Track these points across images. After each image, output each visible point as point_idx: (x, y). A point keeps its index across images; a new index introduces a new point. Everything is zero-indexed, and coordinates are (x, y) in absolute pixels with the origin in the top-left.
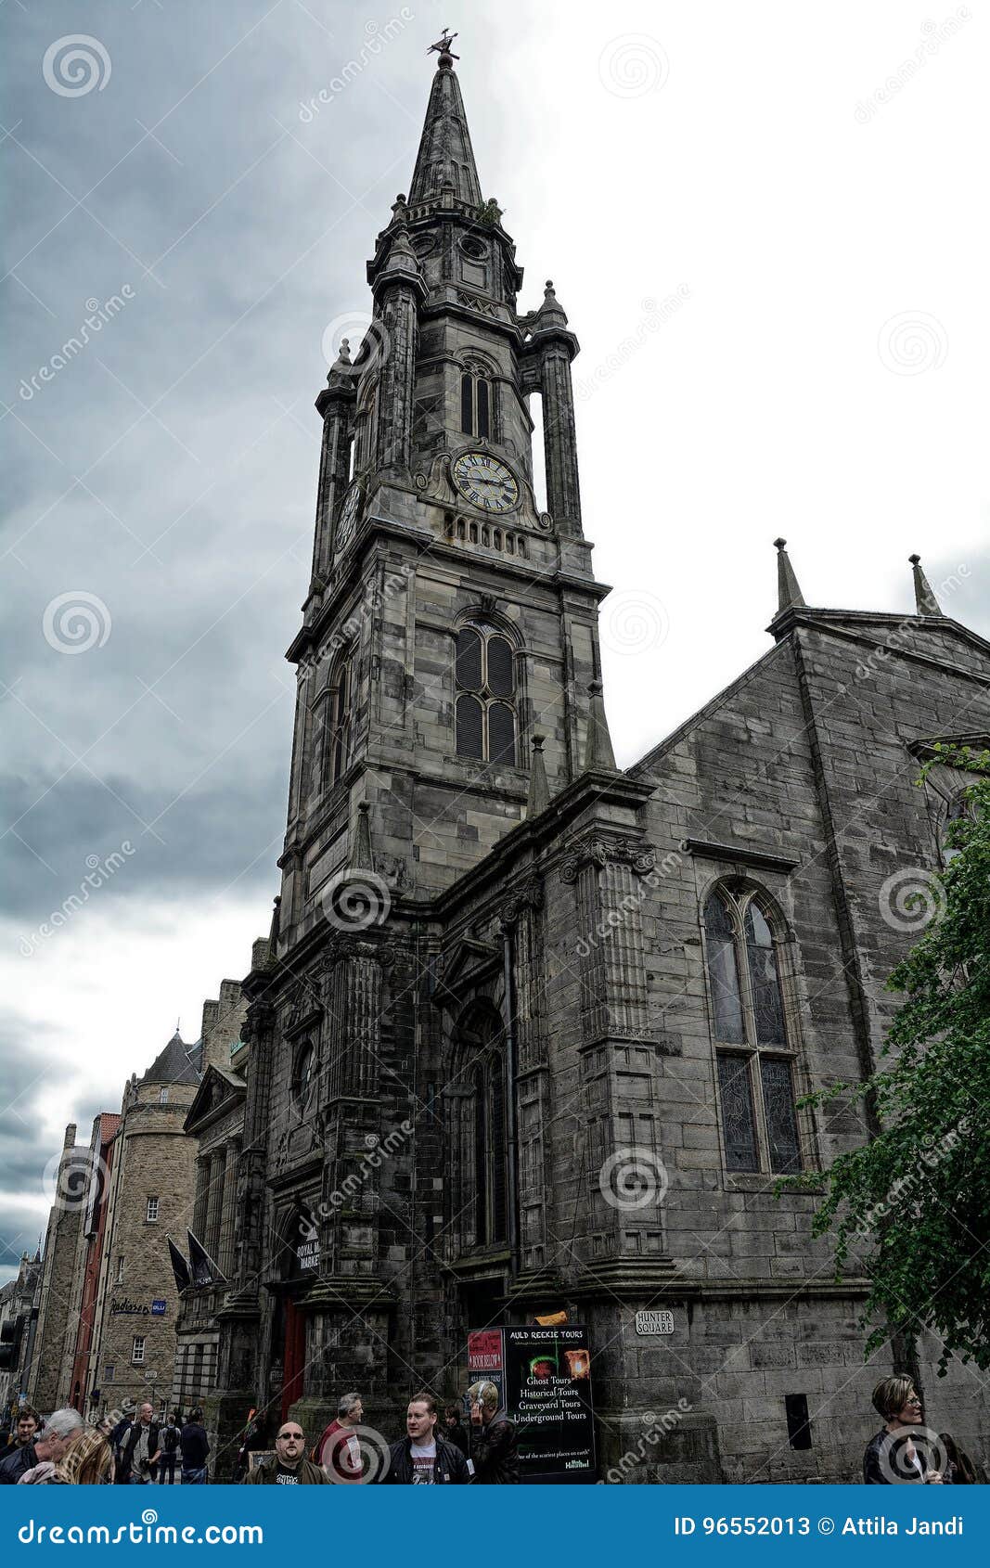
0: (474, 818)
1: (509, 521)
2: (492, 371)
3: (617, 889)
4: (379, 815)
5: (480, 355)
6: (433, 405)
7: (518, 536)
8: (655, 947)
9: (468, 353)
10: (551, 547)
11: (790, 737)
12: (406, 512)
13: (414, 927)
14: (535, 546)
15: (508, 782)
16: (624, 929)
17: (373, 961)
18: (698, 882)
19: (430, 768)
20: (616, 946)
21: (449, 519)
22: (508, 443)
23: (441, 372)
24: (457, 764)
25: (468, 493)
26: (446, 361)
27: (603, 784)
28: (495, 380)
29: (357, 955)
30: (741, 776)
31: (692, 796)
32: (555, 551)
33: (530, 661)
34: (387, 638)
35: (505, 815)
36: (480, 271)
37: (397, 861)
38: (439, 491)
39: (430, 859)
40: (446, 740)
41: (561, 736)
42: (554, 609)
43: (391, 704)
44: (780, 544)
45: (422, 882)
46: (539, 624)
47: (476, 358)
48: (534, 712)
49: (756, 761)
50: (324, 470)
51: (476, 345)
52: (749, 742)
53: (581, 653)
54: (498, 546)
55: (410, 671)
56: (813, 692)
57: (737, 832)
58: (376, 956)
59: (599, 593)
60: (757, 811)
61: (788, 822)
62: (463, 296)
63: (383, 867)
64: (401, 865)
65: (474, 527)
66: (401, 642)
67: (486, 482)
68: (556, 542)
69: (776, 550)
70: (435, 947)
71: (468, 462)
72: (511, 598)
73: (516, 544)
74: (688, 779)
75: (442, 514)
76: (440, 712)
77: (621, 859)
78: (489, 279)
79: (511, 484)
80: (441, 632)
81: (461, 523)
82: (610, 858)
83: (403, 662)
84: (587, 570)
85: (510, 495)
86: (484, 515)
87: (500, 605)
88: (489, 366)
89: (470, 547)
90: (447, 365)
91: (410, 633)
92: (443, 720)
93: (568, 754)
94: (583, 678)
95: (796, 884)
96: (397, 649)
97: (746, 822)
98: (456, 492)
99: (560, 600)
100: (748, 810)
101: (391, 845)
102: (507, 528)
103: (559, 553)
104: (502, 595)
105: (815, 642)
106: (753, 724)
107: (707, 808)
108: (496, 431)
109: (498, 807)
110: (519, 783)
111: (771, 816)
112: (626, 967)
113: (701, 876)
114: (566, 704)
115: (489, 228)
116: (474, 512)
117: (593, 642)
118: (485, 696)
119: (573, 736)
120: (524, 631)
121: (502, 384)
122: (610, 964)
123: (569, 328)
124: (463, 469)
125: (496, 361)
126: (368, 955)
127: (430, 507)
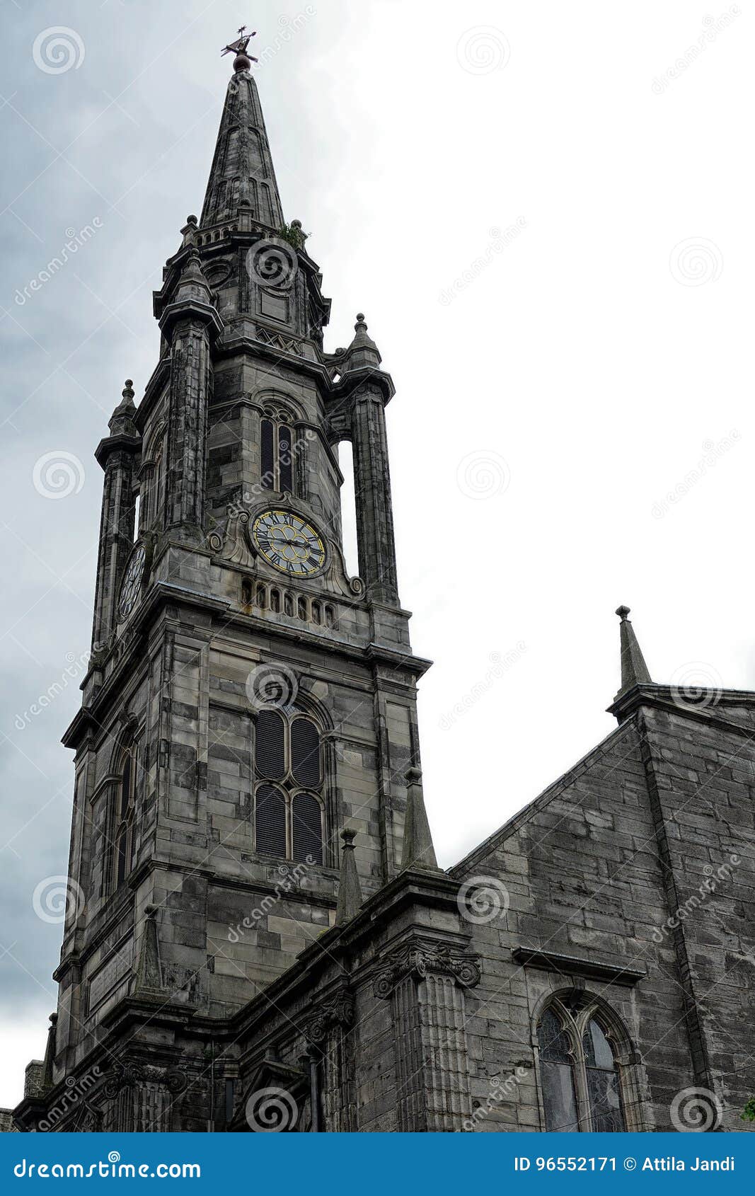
0: (276, 924)
1: (316, 588)
2: (296, 417)
3: (439, 1004)
4: (168, 920)
5: (282, 399)
6: (227, 456)
7: (325, 603)
8: (482, 1071)
9: (267, 396)
10: (363, 616)
11: (634, 830)
12: (198, 578)
13: (208, 1048)
14: (345, 614)
15: (314, 883)
16: (446, 1049)
17: (162, 1086)
18: (531, 996)
19: (227, 867)
20: (438, 1069)
21: (247, 585)
22: (314, 499)
23: (237, 417)
24: (257, 863)
25: (269, 555)
26: (243, 405)
27: (421, 885)
28: (300, 427)
29: (144, 1079)
30: (580, 876)
31: (524, 898)
32: (367, 622)
33: (339, 746)
34: (177, 721)
35: (312, 921)
36: (283, 302)
37: (189, 974)
38: (236, 553)
39: (226, 971)
40: (243, 834)
41: (375, 831)
42: (366, 687)
43: (181, 795)
44: (623, 612)
45: (218, 997)
46: (348, 703)
47: (277, 403)
48: (345, 804)
49: (596, 859)
50: (105, 527)
51: (276, 387)
52: (587, 837)
53: (398, 736)
54: (303, 616)
55: (203, 757)
56: (661, 780)
57: (575, 940)
58: (166, 1080)
59: (418, 668)
60: (598, 917)
61: (633, 928)
62: (263, 331)
63: (173, 980)
64: (193, 978)
65: (275, 593)
66: (193, 725)
67: (289, 543)
68: (369, 610)
69: (619, 619)
70: (232, 1071)
71: (268, 520)
72: (318, 674)
73: (324, 613)
74: (519, 879)
75: (240, 578)
76: (237, 804)
77: (441, 970)
78: (292, 312)
79: (318, 545)
80: (238, 713)
81: (261, 589)
82: (430, 969)
83: (195, 747)
84: (405, 642)
85: (316, 557)
86: (286, 580)
87: (305, 682)
88: (292, 411)
89: (271, 616)
90: (245, 409)
91: (203, 714)
92: (241, 812)
93: (382, 851)
94: (401, 765)
95: (641, 998)
96: (189, 732)
97: (585, 928)
98: (255, 554)
99: (374, 676)
100: (587, 914)
101: (183, 955)
102: (313, 594)
103: (372, 623)
104: (308, 671)
105: (663, 724)
106: (593, 817)
107: (540, 912)
108: (300, 485)
109: (304, 911)
110: (326, 883)
111: (613, 922)
112: (448, 1092)
113: (533, 990)
114: (381, 795)
116: (274, 576)
117: (411, 724)
118: (288, 786)
119: (388, 830)
120: (332, 712)
122: (431, 1089)
123: (384, 367)
124: (263, 528)
125: (300, 405)
126: (155, 1079)
127: (225, 571)
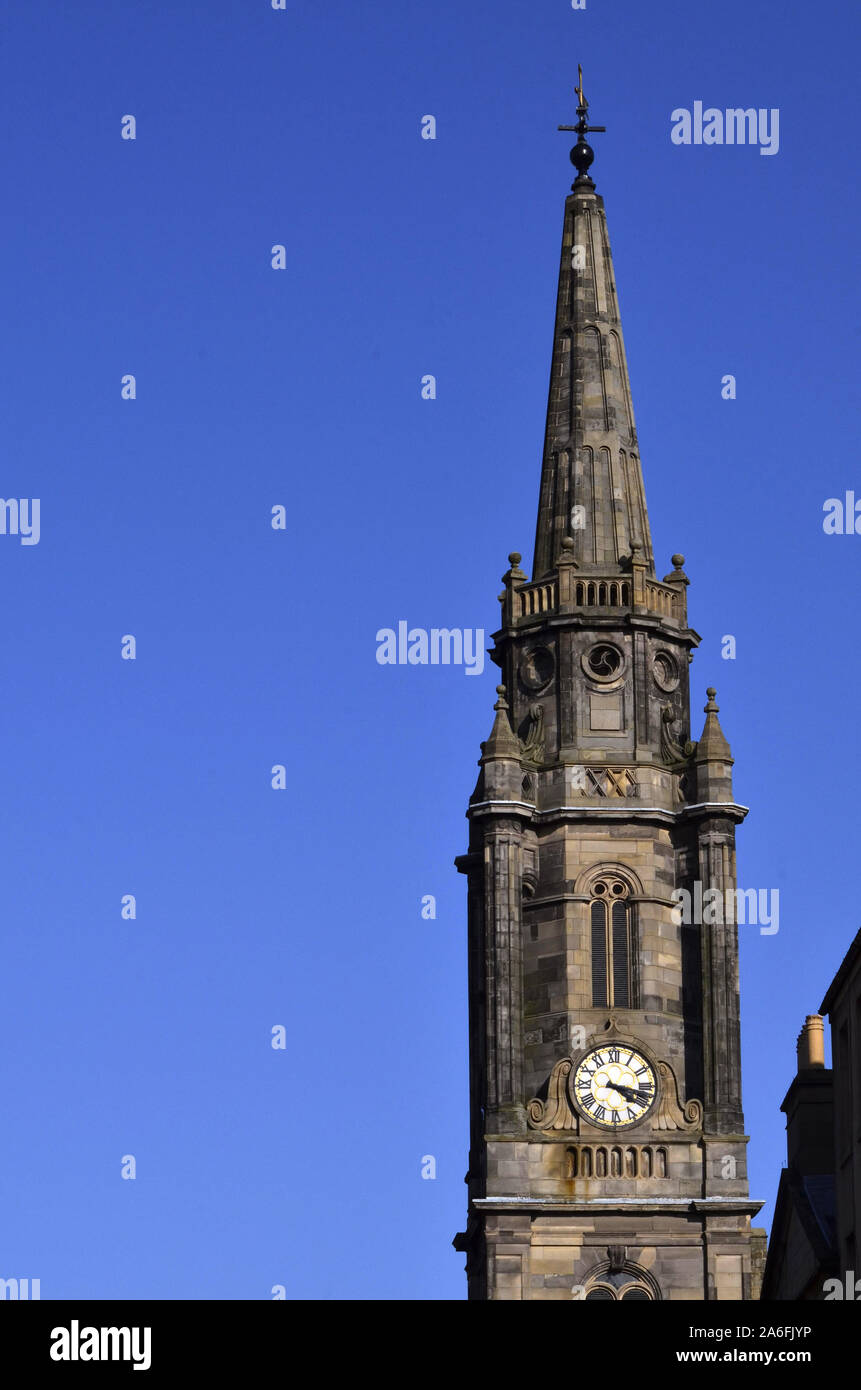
1: (643, 1135)
2: (630, 885)
5: (612, 868)
6: (555, 971)
7: (656, 1147)
9: (597, 871)
10: (696, 1152)
12: (516, 1170)
14: (677, 1156)
21: (572, 1150)
22: (652, 1003)
23: (561, 915)
25: (592, 1110)
26: (566, 901)
28: (634, 902)
32: (701, 1157)
36: (616, 699)
38: (557, 1118)
42: (696, 1240)
46: (678, 1264)
47: (609, 876)
51: (604, 857)
53: (726, 1291)
54: (633, 1170)
62: (589, 772)
65: (603, 1151)
67: (615, 1087)
68: (701, 1144)
71: (591, 1065)
72: (643, 1240)
73: (654, 1161)
75: (562, 1150)
78: (629, 711)
79: (647, 1076)
86: (611, 1138)
87: (631, 1254)
88: (625, 883)
89: (595, 1186)
90: (568, 906)
98: (579, 1113)
99: (703, 1228)
102: (642, 1142)
103: (705, 1159)
108: (634, 984)
115: (627, 618)
116: (601, 1134)
117: (741, 1273)
120: (660, 1279)
121: (642, 905)
124: (585, 1077)
127: (547, 1146)
